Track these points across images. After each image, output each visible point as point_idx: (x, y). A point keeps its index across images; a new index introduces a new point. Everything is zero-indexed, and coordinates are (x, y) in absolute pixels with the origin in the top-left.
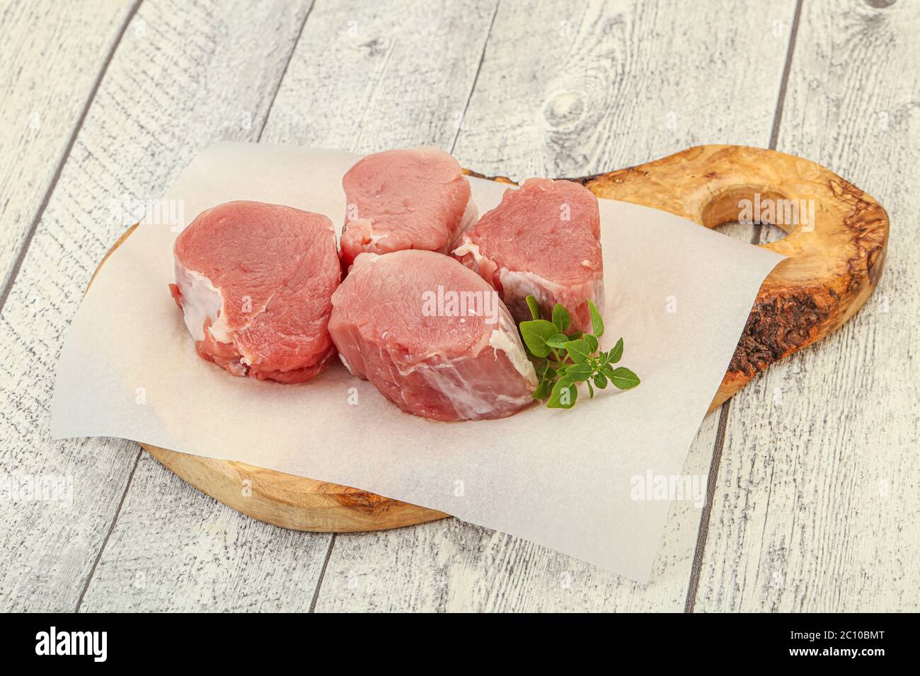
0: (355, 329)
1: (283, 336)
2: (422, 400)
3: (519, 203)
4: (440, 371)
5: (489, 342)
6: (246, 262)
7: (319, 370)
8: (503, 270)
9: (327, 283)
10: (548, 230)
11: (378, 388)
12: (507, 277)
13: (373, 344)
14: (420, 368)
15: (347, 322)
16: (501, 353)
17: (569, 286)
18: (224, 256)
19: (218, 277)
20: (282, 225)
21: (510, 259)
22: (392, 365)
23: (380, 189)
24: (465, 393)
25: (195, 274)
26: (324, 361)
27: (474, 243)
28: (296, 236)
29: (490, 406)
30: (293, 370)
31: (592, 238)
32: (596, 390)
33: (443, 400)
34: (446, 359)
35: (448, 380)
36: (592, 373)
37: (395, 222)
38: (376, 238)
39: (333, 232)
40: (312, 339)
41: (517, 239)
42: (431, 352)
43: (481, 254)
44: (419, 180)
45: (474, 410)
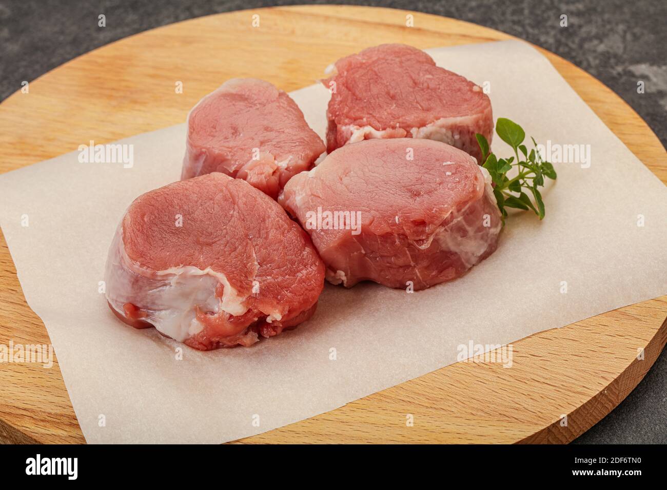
2: (436, 268)
4: (452, 228)
8: (414, 131)
10: (411, 83)
12: (419, 135)
14: (437, 234)
17: (482, 112)
22: (409, 246)
23: (233, 131)
24: (469, 241)
25: (172, 270)
27: (361, 126)
28: (211, 199)
29: (486, 244)
33: (451, 257)
34: (455, 214)
35: (457, 235)
38: (283, 164)
42: (447, 212)
43: (377, 129)
44: (255, 108)
45: (475, 255)
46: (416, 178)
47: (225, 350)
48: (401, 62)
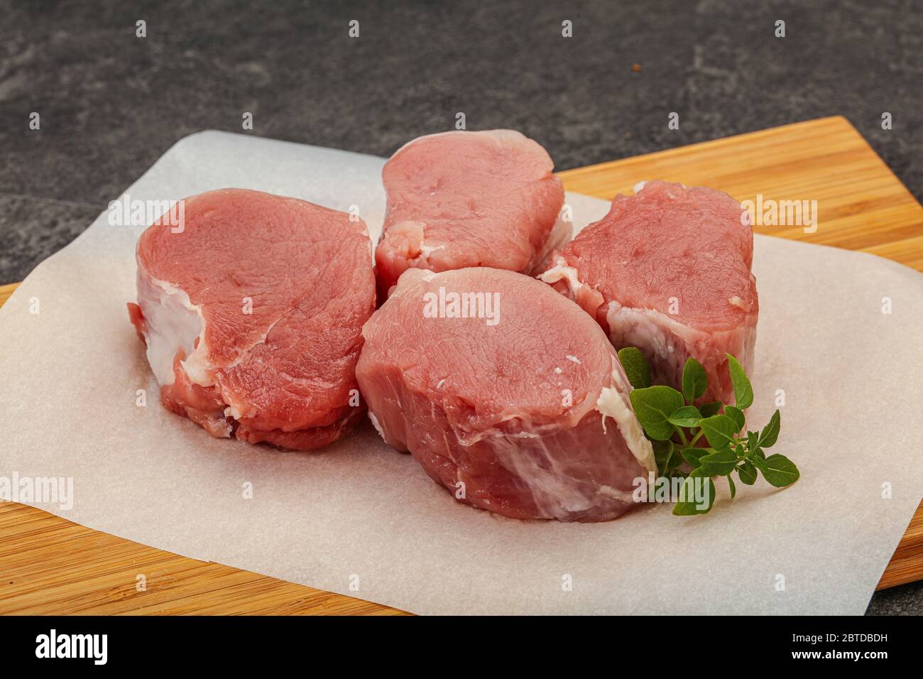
0: (396, 374)
1: (290, 379)
2: (487, 486)
3: (635, 213)
4: (519, 444)
5: (596, 404)
6: (240, 272)
7: (338, 434)
8: (613, 305)
9: (357, 308)
10: (680, 252)
11: (423, 464)
12: (619, 315)
13: (422, 397)
14: (489, 437)
15: (386, 363)
16: (611, 421)
17: (710, 333)
18: (208, 262)
19: (199, 289)
20: (295, 225)
21: (623, 288)
22: (449, 429)
23: (435, 185)
24: (552, 479)
25: (165, 285)
26: (345, 421)
27: (569, 265)
28: (314, 241)
29: (587, 502)
30: (301, 431)
31: (743, 267)
32: (741, 486)
33: (517, 486)
34: (529, 426)
35: (530, 458)
36: (738, 462)
37: (456, 229)
38: (427, 250)
39: (368, 238)
40: (332, 385)
41: (634, 263)
42: (508, 414)
43: (580, 280)
44: (491, 176)
45: (562, 507)
46: (522, 353)
47: (190, 424)
48: (706, 221)
